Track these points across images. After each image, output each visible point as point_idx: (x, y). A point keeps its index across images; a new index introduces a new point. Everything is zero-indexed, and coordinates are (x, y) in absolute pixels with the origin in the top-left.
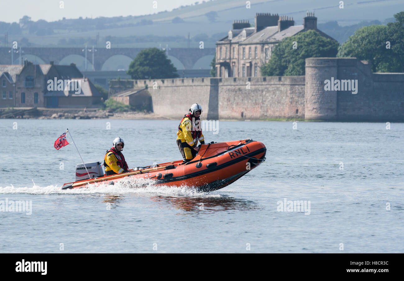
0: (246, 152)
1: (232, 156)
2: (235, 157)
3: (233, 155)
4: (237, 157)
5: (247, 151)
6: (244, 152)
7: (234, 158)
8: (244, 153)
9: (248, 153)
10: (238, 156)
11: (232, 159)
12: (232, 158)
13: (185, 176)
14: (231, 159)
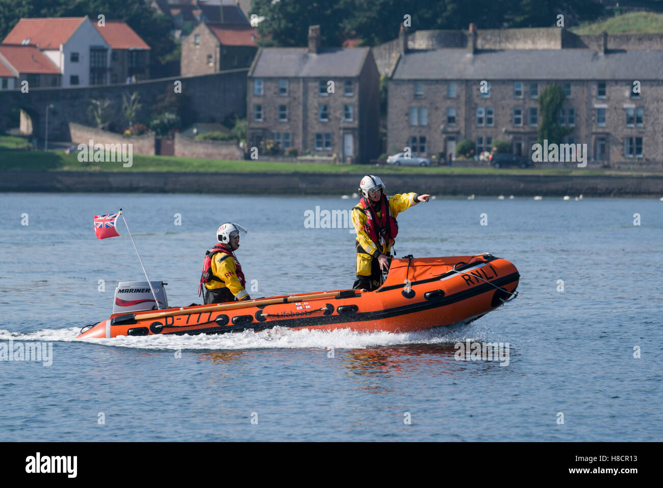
0: (492, 276)
1: (468, 281)
2: (473, 283)
3: (470, 279)
4: (477, 284)
5: (494, 275)
6: (489, 277)
7: (472, 286)
8: (488, 279)
9: (495, 278)
10: (478, 282)
11: (470, 287)
12: (469, 285)
13: (385, 311)
14: (468, 288)
